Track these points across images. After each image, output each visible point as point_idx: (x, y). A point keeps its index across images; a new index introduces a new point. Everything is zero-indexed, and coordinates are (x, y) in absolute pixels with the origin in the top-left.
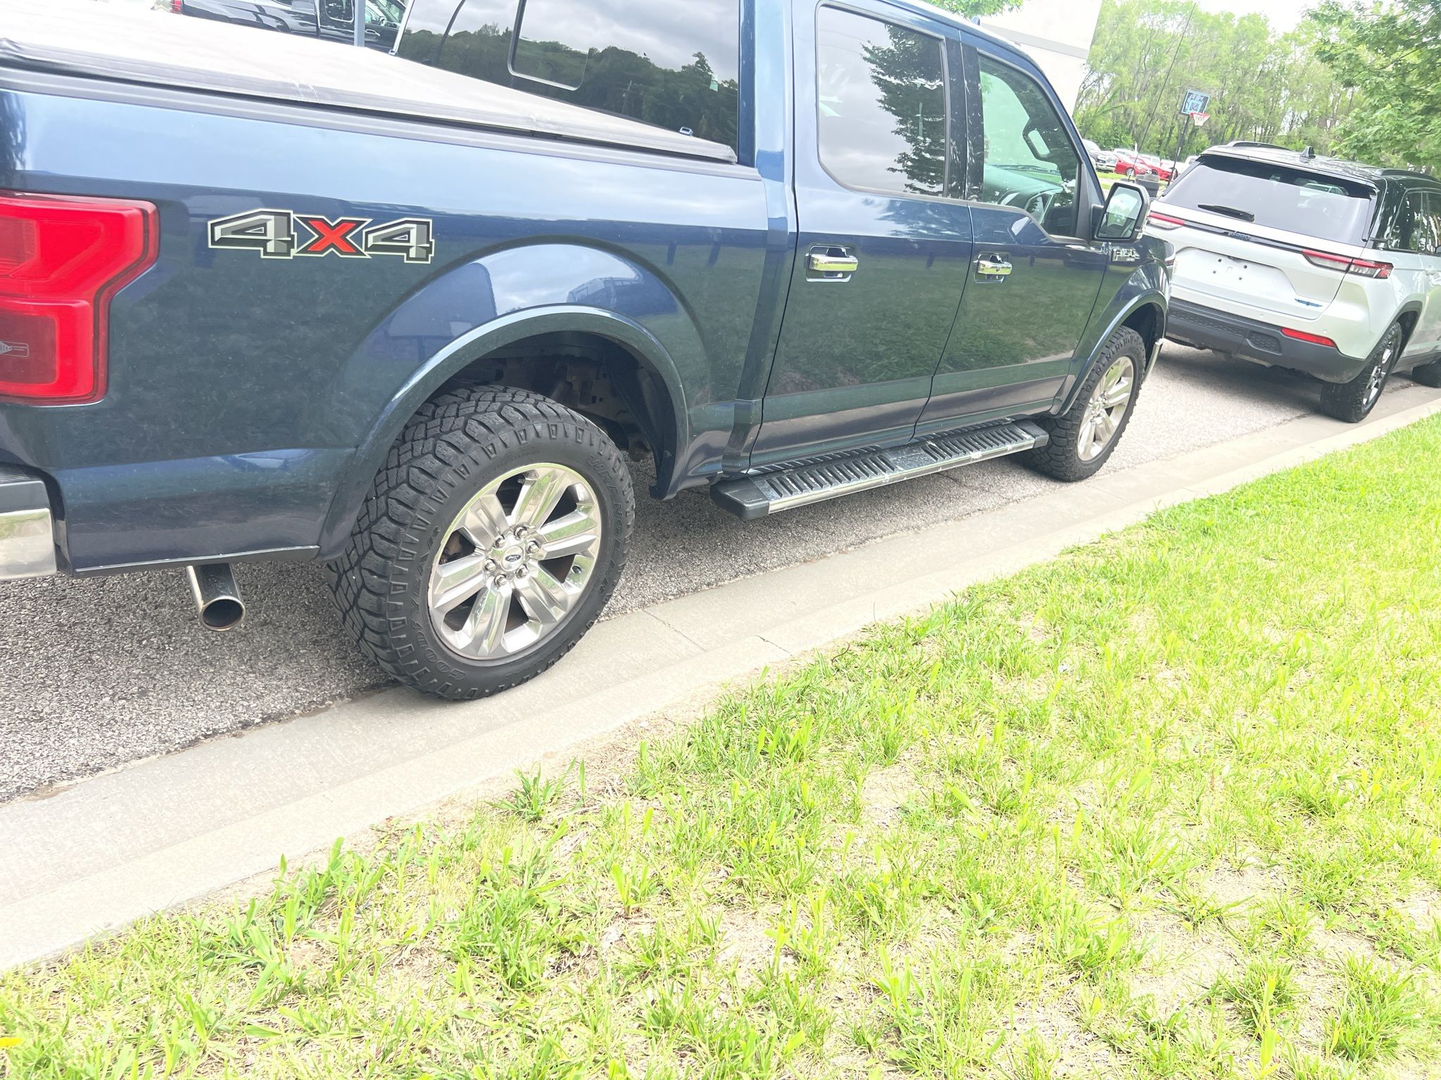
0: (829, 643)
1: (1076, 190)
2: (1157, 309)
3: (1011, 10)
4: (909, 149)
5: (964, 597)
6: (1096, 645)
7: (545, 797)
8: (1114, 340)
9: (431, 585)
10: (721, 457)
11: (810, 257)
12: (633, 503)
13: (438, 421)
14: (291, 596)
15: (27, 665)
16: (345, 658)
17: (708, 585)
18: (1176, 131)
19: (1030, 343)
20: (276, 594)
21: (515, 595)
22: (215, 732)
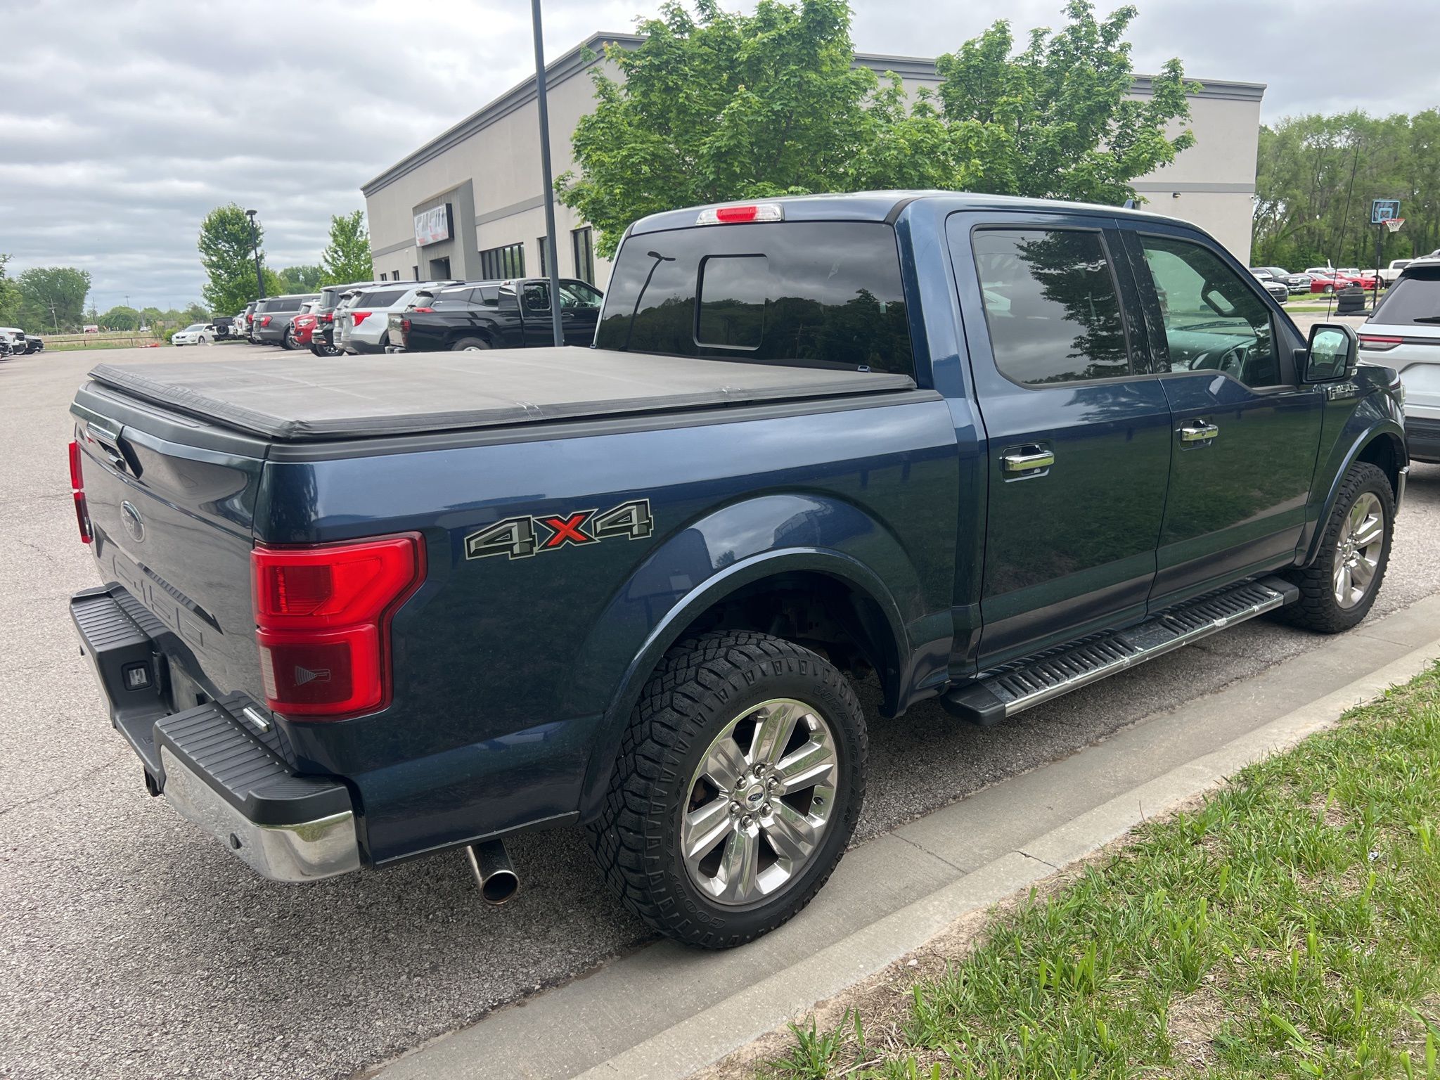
0: (1098, 851)
1: (1271, 332)
2: (1394, 438)
3: (1163, 166)
4: (1084, 331)
5: (1240, 781)
6: (1407, 824)
7: (823, 1053)
8: (1351, 478)
9: (682, 835)
10: (946, 667)
11: (1004, 459)
12: (864, 726)
13: (671, 674)
14: (554, 855)
15: (335, 949)
16: (610, 914)
17: (954, 798)
18: (1370, 238)
19: (1257, 493)
20: (541, 855)
21: (762, 832)
22: (501, 1003)
